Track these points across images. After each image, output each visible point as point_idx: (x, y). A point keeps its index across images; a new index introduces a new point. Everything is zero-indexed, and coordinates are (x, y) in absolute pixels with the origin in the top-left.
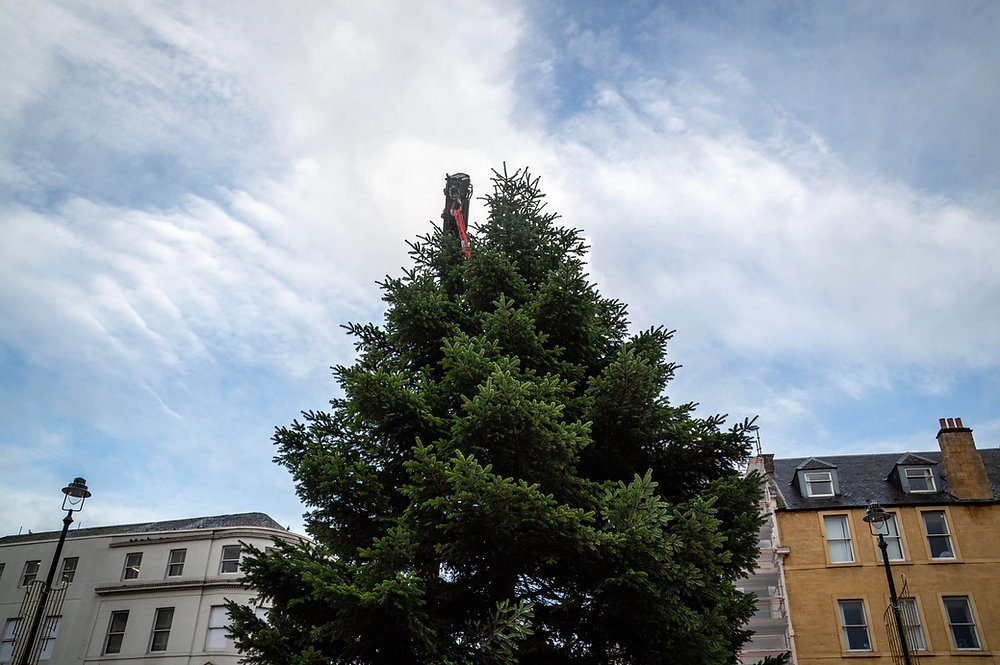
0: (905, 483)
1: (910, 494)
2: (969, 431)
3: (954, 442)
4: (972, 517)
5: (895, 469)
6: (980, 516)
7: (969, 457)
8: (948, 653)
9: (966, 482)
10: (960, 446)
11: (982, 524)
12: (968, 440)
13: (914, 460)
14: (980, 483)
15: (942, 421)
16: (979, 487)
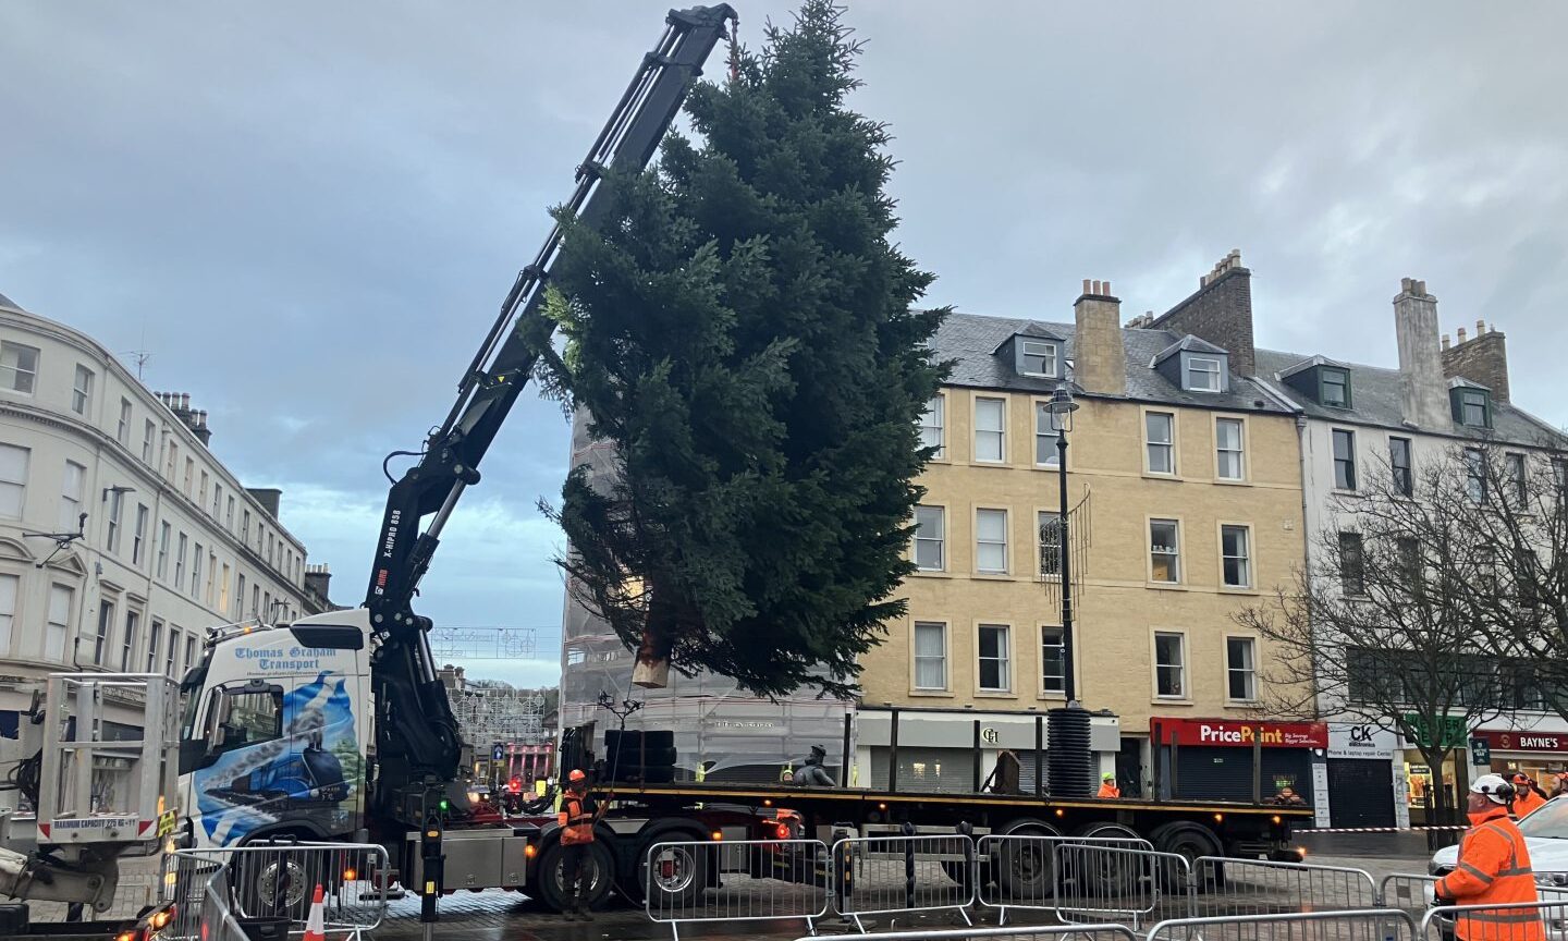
0: (1020, 361)
1: (1023, 377)
2: (1116, 301)
3: (1095, 314)
4: (1095, 415)
5: (1012, 338)
6: (1105, 415)
7: (1109, 337)
8: (1029, 579)
9: (1098, 370)
10: (1101, 320)
11: (1105, 426)
12: (1113, 314)
13: (1037, 333)
14: (1114, 374)
15: (1087, 283)
16: (1110, 378)
